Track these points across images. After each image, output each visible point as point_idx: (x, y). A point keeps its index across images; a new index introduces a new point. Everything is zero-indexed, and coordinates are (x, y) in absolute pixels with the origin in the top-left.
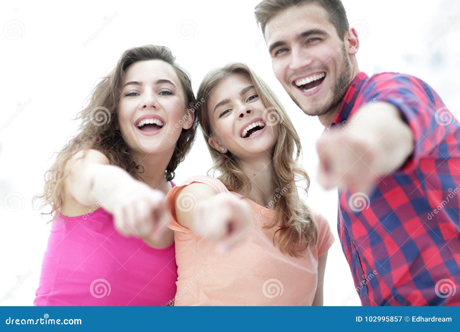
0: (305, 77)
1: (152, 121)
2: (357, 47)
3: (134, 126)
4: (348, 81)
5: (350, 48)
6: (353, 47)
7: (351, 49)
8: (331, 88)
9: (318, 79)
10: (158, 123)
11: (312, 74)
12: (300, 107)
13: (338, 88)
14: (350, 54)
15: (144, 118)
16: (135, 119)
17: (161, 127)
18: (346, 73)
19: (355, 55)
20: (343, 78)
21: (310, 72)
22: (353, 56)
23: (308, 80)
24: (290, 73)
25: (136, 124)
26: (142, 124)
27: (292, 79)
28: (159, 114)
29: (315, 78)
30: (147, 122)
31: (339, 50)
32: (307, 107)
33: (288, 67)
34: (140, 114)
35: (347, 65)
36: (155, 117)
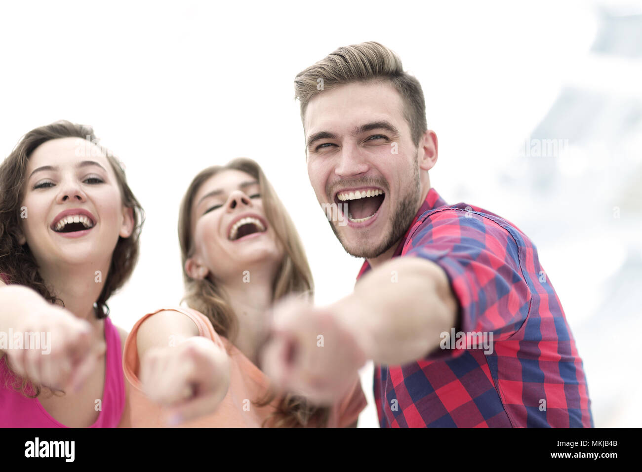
0: (354, 190)
1: (76, 219)
2: (434, 160)
3: (50, 229)
4: (414, 209)
5: (425, 159)
6: (429, 159)
7: (425, 161)
8: (390, 219)
9: (373, 196)
10: (84, 220)
11: (366, 188)
13: (400, 218)
14: (422, 168)
15: (64, 215)
16: (51, 219)
17: (90, 228)
18: (413, 197)
20: (407, 202)
21: (363, 185)
22: (425, 172)
23: (358, 195)
24: (335, 179)
26: (62, 224)
27: (336, 189)
28: (86, 207)
29: (369, 194)
30: (70, 220)
31: (411, 160)
33: (331, 172)
34: (59, 210)
35: (417, 184)
36: (81, 213)
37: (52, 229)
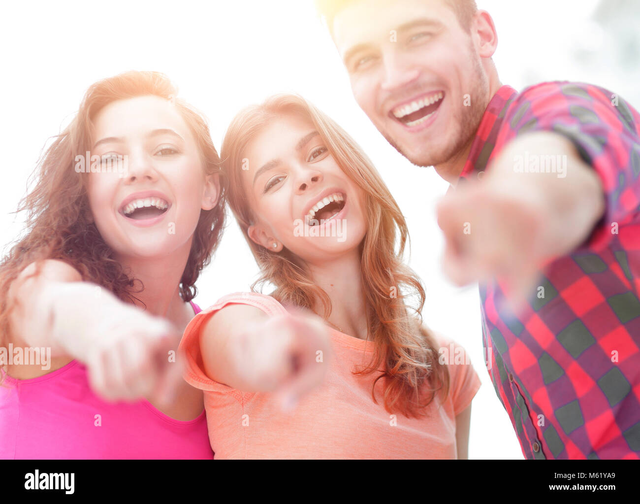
0: (409, 102)
1: (147, 203)
2: (494, 43)
3: (118, 213)
4: (484, 103)
5: (482, 45)
6: (488, 44)
7: (483, 47)
8: (455, 116)
9: (432, 102)
10: (157, 203)
11: (422, 96)
12: (403, 154)
14: (482, 57)
15: (133, 199)
16: (119, 203)
17: (165, 210)
18: (480, 89)
19: (492, 57)
20: (474, 98)
21: (417, 93)
22: (489, 58)
23: (415, 107)
24: (383, 96)
25: (122, 209)
26: (131, 208)
27: (388, 107)
28: (158, 189)
29: (427, 102)
30: (140, 204)
31: (465, 51)
32: (417, 151)
33: (378, 87)
34: (127, 192)
35: (480, 76)
36: (152, 195)
37: (119, 212)
